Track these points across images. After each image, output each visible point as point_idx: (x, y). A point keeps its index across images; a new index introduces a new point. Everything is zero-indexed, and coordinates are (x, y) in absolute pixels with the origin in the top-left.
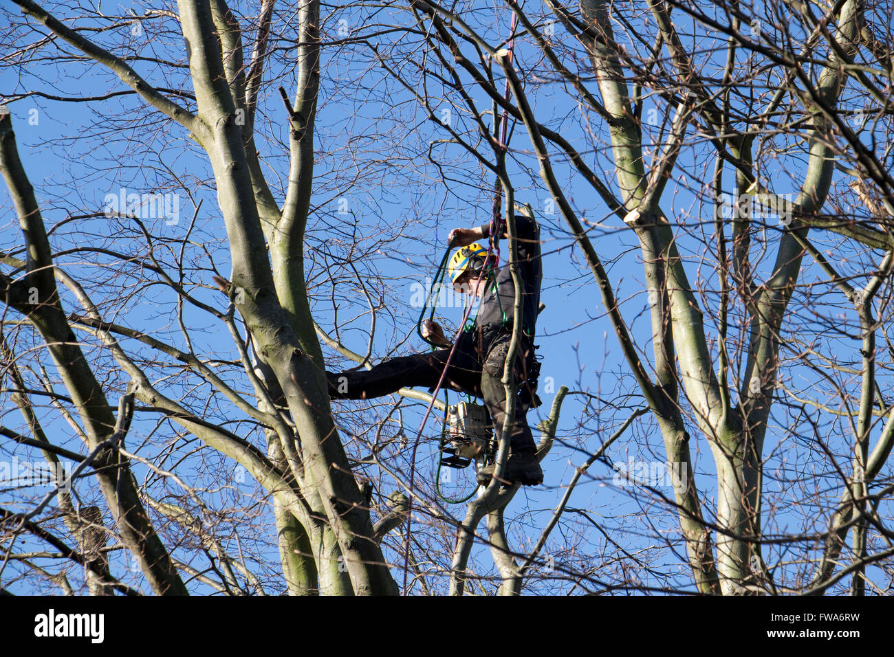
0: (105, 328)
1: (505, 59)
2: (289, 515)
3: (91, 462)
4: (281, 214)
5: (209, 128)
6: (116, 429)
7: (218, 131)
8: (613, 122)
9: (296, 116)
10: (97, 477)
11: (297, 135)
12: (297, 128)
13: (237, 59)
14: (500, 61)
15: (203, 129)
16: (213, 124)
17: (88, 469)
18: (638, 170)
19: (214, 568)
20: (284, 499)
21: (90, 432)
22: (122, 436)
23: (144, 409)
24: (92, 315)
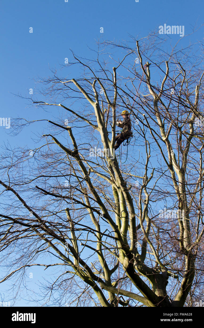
0: (86, 160)
1: (144, 115)
2: (114, 188)
3: (84, 179)
4: (111, 142)
5: (100, 129)
6: (88, 174)
7: (101, 129)
8: (160, 126)
9: (113, 128)
10: (85, 181)
11: (113, 130)
12: (113, 129)
13: (104, 119)
14: (144, 116)
15: (99, 129)
16: (100, 128)
17: (84, 180)
18: (164, 133)
19: (103, 195)
20: (113, 185)
21: (84, 175)
22: (89, 175)
23: (92, 172)
24: (84, 159)
